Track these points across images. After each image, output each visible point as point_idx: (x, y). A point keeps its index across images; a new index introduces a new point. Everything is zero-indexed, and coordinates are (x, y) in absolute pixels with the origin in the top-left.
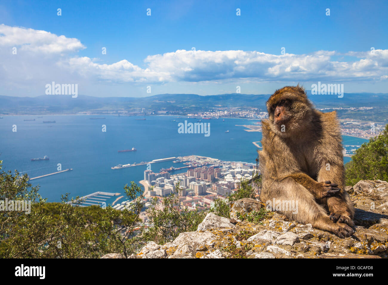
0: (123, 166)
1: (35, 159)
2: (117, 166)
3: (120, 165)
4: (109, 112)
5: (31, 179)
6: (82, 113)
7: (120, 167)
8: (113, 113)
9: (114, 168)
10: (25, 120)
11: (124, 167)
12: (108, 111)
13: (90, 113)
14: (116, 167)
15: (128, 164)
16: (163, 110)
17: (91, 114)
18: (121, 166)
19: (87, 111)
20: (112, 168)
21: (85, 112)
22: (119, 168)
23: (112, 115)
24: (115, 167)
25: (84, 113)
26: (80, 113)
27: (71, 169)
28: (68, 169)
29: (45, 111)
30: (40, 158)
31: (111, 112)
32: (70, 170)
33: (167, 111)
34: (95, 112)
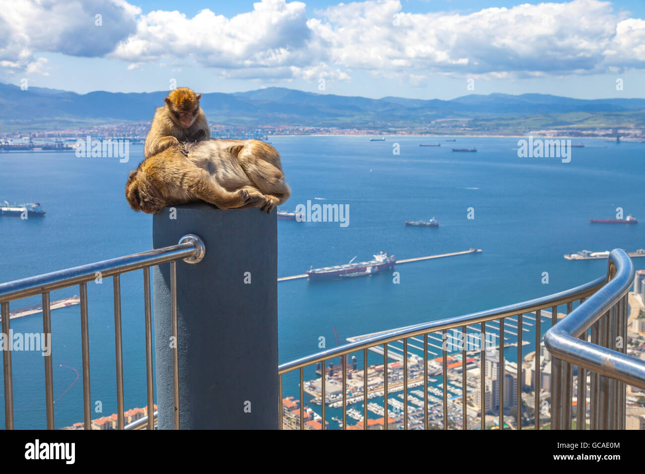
0: (593, 254)
1: (412, 223)
2: (578, 252)
3: (584, 253)
4: (596, 132)
5: (397, 262)
6: (537, 132)
7: (584, 256)
8: (604, 136)
9: (570, 256)
10: (423, 144)
11: (595, 256)
12: (594, 129)
13: (553, 133)
14: (575, 256)
15: (604, 251)
17: (554, 136)
18: (589, 254)
19: (548, 129)
20: (567, 257)
21: (543, 132)
22: (582, 258)
23: (602, 138)
24: (573, 255)
25: (540, 134)
26: (532, 132)
27: (479, 250)
28: (473, 250)
29: (463, 129)
30: (422, 221)
31: (602, 133)
32: (475, 253)
34: (565, 131)
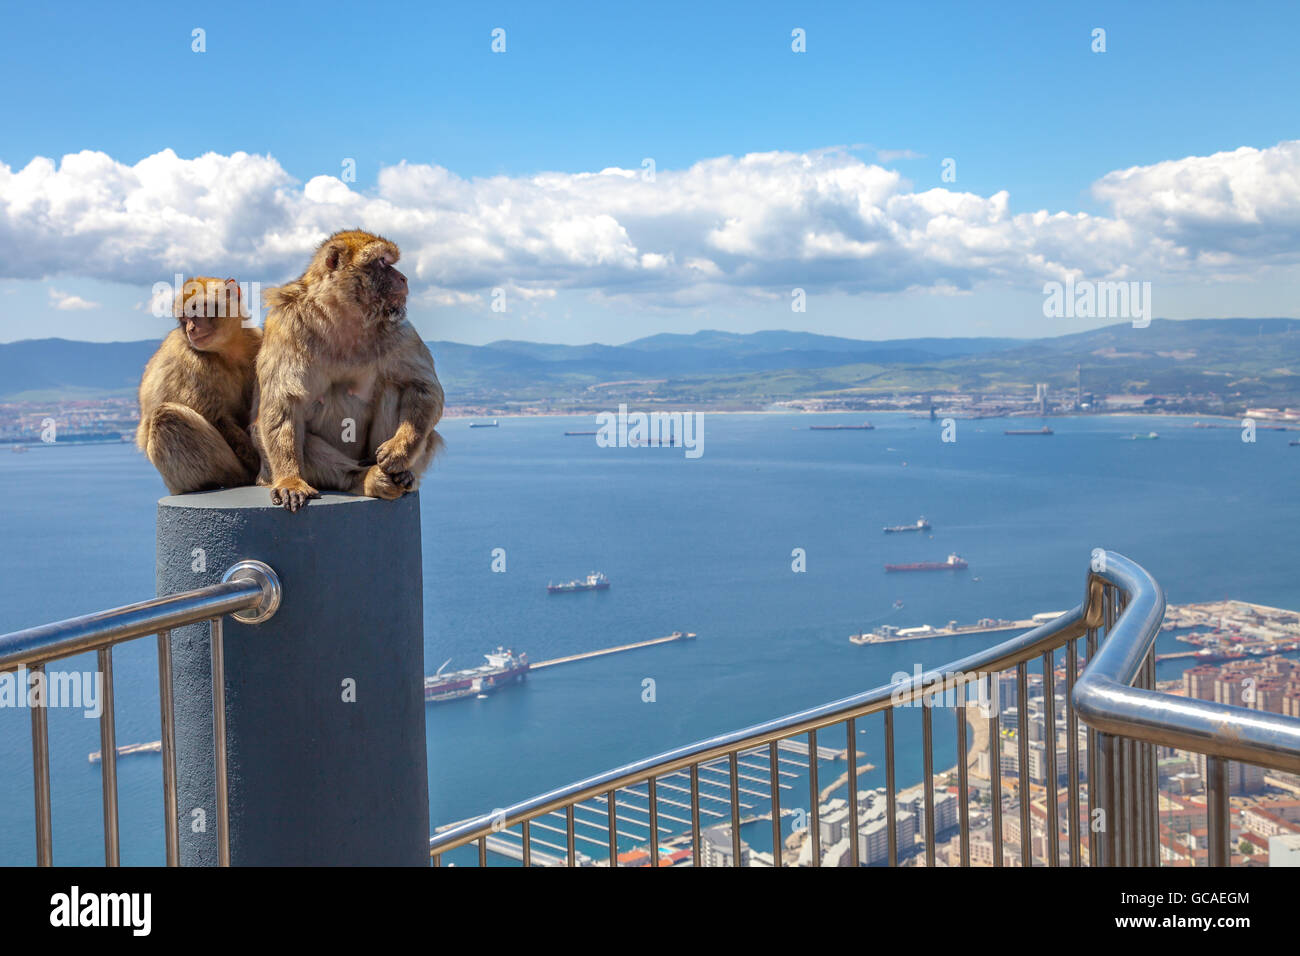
0: (902, 632)
1: (560, 586)
2: (875, 629)
3: (886, 629)
4: (893, 402)
5: (531, 667)
6: (788, 403)
7: (885, 637)
8: (908, 407)
9: (860, 638)
10: (570, 432)
11: (906, 635)
12: (890, 395)
13: (817, 404)
14: (868, 637)
15: (921, 626)
16: (1134, 391)
17: (819, 409)
18: (893, 633)
19: (806, 398)
20: (854, 640)
21: (797, 402)
22: (882, 640)
23: (904, 411)
24: (864, 636)
25: (793, 407)
26: (777, 403)
27: (690, 635)
28: (679, 636)
29: (649, 399)
30: (578, 581)
31: (905, 402)
32: (683, 640)
33: (1149, 397)
34: (838, 400)
